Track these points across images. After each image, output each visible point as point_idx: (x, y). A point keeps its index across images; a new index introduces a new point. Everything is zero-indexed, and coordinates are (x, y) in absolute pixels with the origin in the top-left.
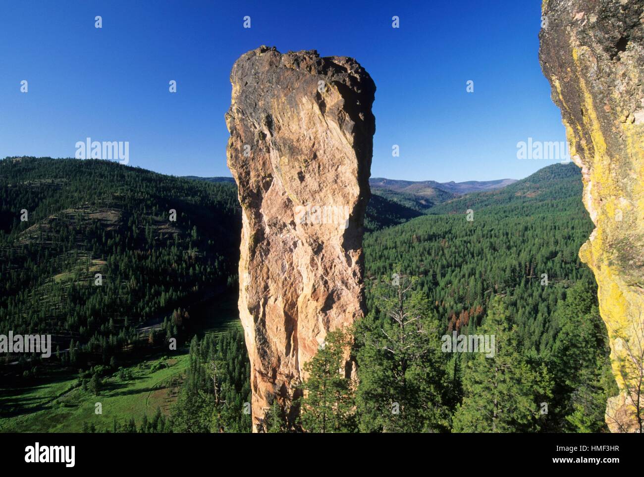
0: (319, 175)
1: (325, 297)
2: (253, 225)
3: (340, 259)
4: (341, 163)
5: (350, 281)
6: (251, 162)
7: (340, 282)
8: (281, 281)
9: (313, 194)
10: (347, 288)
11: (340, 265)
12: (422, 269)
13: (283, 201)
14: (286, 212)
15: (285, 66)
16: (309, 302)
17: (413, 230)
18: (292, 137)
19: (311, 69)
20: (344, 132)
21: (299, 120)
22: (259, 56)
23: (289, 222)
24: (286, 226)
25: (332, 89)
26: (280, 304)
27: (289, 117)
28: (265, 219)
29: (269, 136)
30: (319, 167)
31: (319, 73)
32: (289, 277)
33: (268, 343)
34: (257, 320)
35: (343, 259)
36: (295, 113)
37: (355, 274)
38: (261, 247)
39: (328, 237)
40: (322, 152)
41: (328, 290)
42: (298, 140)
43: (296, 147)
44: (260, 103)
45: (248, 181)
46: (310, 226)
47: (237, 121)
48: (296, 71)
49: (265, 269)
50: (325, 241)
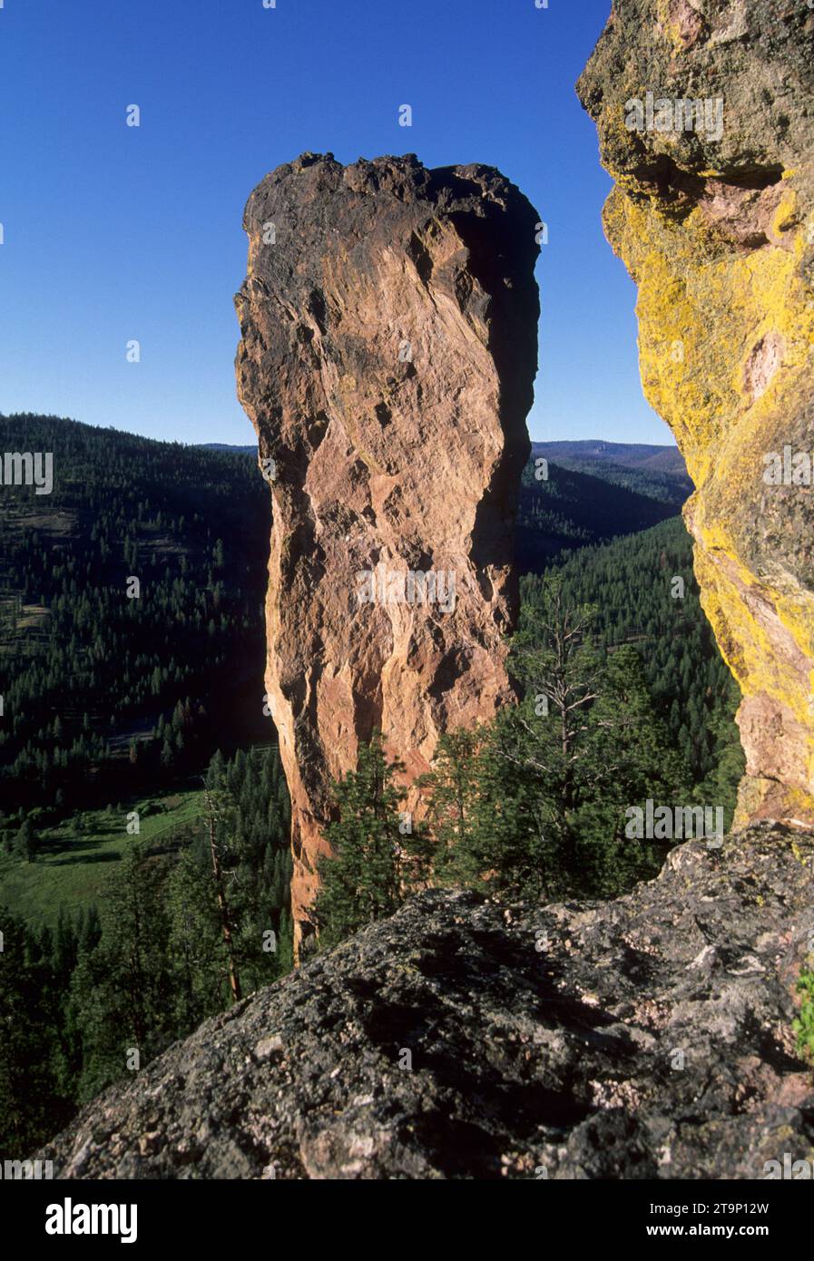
0: (420, 409)
1: (436, 663)
2: (289, 516)
3: (467, 585)
4: (465, 383)
5: (489, 630)
6: (283, 389)
7: (468, 632)
8: (347, 631)
9: (409, 449)
10: (483, 645)
11: (467, 597)
12: (679, 622)
13: (348, 467)
14: (354, 489)
15: (350, 188)
16: (404, 674)
17: (661, 543)
18: (363, 333)
19: (401, 192)
20: (468, 317)
21: (378, 298)
22: (299, 174)
23: (362, 510)
24: (356, 518)
25: (444, 230)
26: (346, 679)
27: (357, 294)
28: (314, 504)
29: (317, 334)
30: (420, 393)
31: (419, 197)
32: (364, 623)
33: (322, 757)
34: (300, 711)
35: (473, 584)
36: (369, 283)
37: (498, 616)
38: (306, 562)
39: (441, 539)
40: (424, 361)
41: (442, 649)
42: (376, 339)
43: (372, 354)
44: (299, 268)
45: (279, 427)
46: (404, 516)
47: (255, 307)
48: (370, 196)
49: (314, 608)
50: (435, 548)
